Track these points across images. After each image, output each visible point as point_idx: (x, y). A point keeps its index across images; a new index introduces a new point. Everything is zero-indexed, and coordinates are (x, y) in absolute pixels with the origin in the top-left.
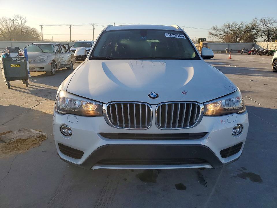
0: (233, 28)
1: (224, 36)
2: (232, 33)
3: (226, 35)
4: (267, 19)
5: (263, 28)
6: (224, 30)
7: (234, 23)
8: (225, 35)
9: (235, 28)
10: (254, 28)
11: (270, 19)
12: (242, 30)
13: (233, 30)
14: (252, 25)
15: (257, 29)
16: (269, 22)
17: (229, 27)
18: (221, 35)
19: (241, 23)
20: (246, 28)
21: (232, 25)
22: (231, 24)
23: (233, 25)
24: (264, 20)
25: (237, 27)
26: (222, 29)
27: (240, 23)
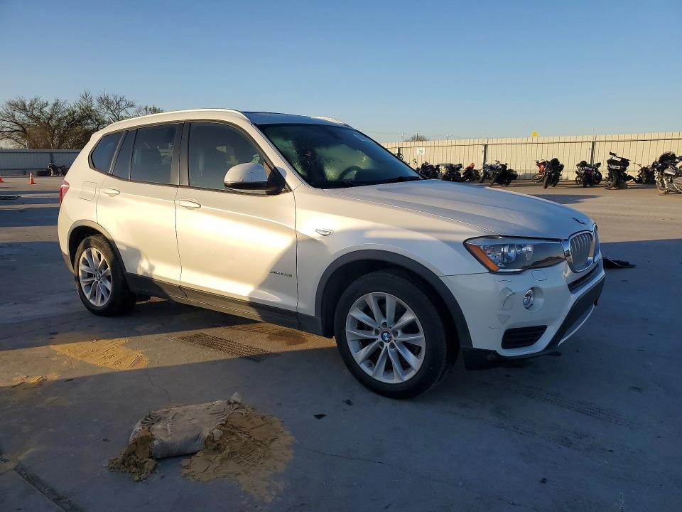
0: (36, 113)
1: (16, 131)
2: (35, 124)
3: (21, 129)
4: (111, 98)
5: (107, 116)
6: (13, 116)
7: (36, 100)
8: (17, 129)
9: (42, 113)
10: (89, 117)
11: (118, 99)
12: (60, 120)
13: (38, 119)
14: (83, 109)
15: (97, 120)
16: (117, 104)
17: (25, 110)
18: (5, 130)
19: (54, 102)
20: (70, 115)
21: (31, 105)
22: (27, 103)
23: (35, 106)
24: (107, 99)
25: (47, 110)
26: (5, 112)
27: (52, 102)
